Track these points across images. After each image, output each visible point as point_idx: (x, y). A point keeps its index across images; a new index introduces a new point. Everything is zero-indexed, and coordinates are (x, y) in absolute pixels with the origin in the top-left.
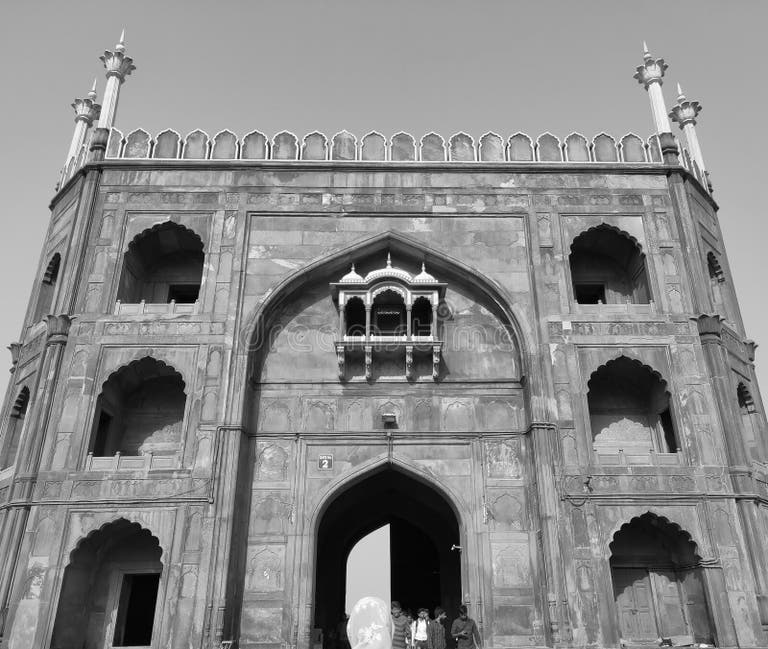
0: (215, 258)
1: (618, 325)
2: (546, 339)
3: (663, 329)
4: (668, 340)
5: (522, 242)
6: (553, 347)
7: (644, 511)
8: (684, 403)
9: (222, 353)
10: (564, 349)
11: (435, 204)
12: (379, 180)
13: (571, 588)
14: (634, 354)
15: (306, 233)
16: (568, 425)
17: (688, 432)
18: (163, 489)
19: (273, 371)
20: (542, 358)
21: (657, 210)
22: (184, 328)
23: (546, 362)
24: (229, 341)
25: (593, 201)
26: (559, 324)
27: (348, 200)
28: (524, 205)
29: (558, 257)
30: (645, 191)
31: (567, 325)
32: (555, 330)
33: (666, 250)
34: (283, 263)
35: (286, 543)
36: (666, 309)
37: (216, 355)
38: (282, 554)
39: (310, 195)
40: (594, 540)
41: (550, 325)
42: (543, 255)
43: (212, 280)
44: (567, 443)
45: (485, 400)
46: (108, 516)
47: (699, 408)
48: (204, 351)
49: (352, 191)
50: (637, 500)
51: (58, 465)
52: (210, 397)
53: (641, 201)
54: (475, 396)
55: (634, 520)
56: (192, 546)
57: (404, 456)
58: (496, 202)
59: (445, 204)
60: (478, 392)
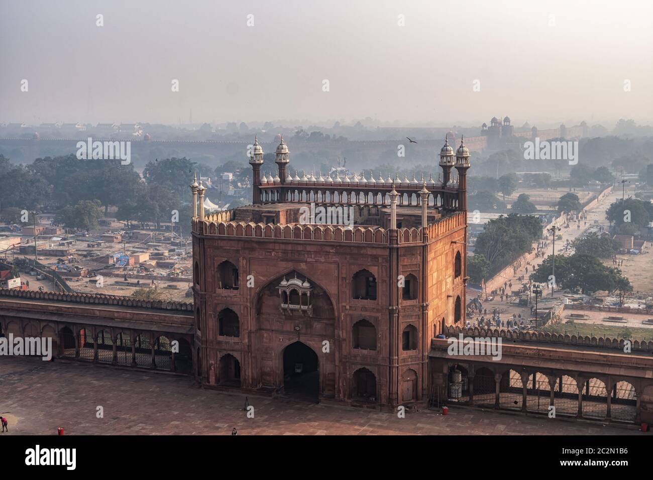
0: (241, 275)
1: (364, 309)
2: (341, 311)
3: (378, 311)
4: (379, 315)
5: (336, 274)
6: (343, 314)
7: (363, 367)
8: (380, 336)
9: (247, 308)
10: (346, 315)
11: (308, 257)
12: (289, 247)
13: (341, 384)
14: (368, 319)
15: (268, 267)
16: (345, 340)
17: (379, 345)
18: (237, 347)
19: (265, 310)
20: (339, 317)
21: (383, 264)
22: (235, 299)
23: (340, 319)
24: (249, 304)
25: (362, 259)
26: (345, 306)
27: (280, 255)
28: (338, 259)
29: (347, 281)
30: (380, 256)
31: (348, 307)
32: (344, 308)
33: (384, 281)
34: (261, 278)
35: (272, 361)
36: (380, 304)
37: (245, 309)
38: (271, 364)
39: (268, 252)
40: (348, 373)
41: (343, 306)
42: (342, 280)
43: (242, 283)
44: (344, 345)
45: (326, 324)
46: (225, 353)
47: (384, 338)
48: (242, 308)
49: (281, 251)
50: (361, 364)
51: (211, 337)
52: (246, 322)
53: (378, 260)
54: (323, 323)
55: (360, 369)
56: (246, 362)
57: (303, 339)
58: (329, 258)
59: (311, 258)
60: (325, 322)
